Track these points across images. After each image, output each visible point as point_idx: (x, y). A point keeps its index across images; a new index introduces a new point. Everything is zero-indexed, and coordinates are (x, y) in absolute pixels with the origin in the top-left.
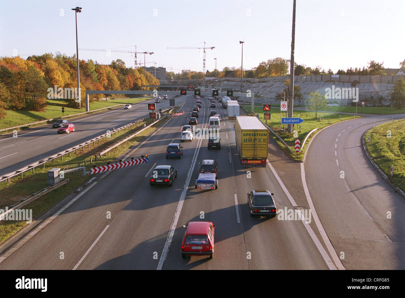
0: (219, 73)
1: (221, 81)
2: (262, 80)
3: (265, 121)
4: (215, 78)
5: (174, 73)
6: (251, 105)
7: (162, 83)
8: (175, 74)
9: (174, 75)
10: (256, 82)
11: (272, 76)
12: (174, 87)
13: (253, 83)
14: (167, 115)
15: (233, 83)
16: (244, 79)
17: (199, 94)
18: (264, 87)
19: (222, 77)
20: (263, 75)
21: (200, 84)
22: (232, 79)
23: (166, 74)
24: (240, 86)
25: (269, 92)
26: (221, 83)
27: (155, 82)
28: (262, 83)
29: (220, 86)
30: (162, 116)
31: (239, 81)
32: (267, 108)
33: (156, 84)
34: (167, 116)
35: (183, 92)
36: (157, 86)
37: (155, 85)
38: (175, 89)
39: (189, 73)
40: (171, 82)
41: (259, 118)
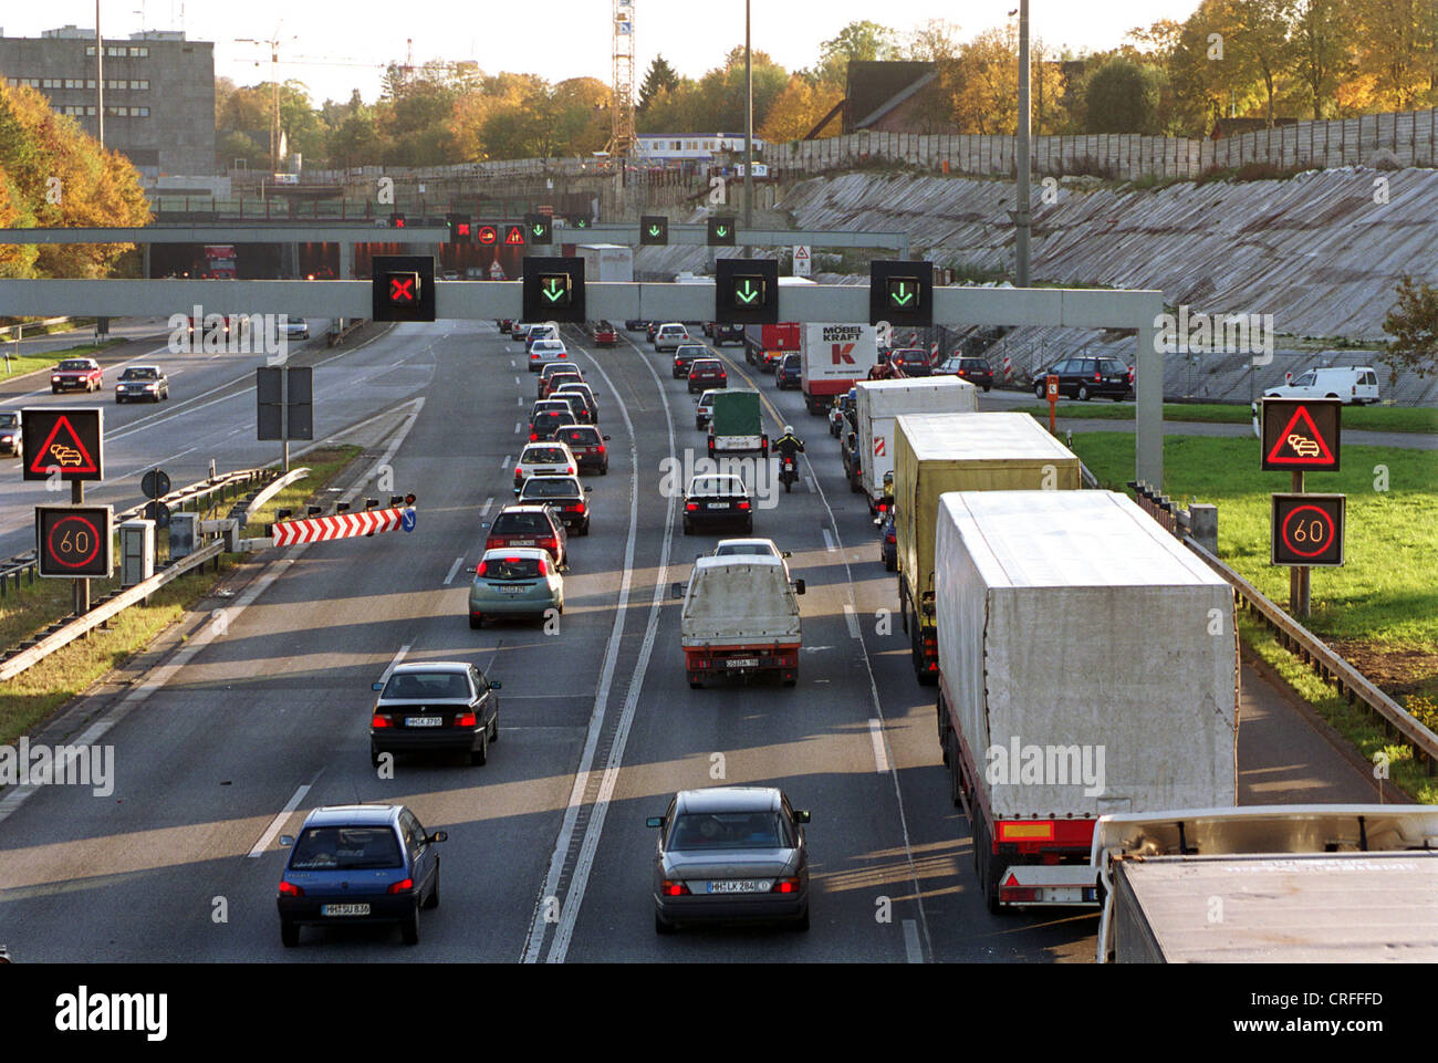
0: (781, 90)
1: (799, 174)
2: (1242, 150)
3: (1287, 584)
4: (738, 144)
5: (300, 100)
6: (1130, 415)
7: (174, 205)
8: (316, 104)
9: (306, 113)
10: (1184, 179)
11: (1347, 113)
12: (303, 245)
13: (1150, 185)
14: (228, 534)
15: (929, 193)
16: (1047, 150)
17: (571, 311)
18: (1266, 223)
19: (811, 136)
20: (1253, 101)
21: (578, 212)
22: (923, 147)
23: (219, 110)
24: (1005, 227)
25: (1321, 275)
26: (800, 193)
27: (99, 195)
28: (1246, 187)
29: (792, 223)
30: (173, 542)
31: (996, 175)
32: (1298, 444)
33: (113, 211)
34: (228, 547)
35: (399, 291)
36: (129, 231)
37: (93, 226)
38: (321, 261)
39: (465, 93)
40: (273, 191)
41: (1225, 555)
